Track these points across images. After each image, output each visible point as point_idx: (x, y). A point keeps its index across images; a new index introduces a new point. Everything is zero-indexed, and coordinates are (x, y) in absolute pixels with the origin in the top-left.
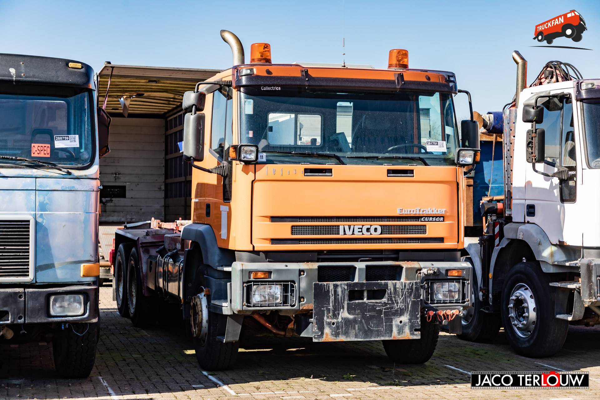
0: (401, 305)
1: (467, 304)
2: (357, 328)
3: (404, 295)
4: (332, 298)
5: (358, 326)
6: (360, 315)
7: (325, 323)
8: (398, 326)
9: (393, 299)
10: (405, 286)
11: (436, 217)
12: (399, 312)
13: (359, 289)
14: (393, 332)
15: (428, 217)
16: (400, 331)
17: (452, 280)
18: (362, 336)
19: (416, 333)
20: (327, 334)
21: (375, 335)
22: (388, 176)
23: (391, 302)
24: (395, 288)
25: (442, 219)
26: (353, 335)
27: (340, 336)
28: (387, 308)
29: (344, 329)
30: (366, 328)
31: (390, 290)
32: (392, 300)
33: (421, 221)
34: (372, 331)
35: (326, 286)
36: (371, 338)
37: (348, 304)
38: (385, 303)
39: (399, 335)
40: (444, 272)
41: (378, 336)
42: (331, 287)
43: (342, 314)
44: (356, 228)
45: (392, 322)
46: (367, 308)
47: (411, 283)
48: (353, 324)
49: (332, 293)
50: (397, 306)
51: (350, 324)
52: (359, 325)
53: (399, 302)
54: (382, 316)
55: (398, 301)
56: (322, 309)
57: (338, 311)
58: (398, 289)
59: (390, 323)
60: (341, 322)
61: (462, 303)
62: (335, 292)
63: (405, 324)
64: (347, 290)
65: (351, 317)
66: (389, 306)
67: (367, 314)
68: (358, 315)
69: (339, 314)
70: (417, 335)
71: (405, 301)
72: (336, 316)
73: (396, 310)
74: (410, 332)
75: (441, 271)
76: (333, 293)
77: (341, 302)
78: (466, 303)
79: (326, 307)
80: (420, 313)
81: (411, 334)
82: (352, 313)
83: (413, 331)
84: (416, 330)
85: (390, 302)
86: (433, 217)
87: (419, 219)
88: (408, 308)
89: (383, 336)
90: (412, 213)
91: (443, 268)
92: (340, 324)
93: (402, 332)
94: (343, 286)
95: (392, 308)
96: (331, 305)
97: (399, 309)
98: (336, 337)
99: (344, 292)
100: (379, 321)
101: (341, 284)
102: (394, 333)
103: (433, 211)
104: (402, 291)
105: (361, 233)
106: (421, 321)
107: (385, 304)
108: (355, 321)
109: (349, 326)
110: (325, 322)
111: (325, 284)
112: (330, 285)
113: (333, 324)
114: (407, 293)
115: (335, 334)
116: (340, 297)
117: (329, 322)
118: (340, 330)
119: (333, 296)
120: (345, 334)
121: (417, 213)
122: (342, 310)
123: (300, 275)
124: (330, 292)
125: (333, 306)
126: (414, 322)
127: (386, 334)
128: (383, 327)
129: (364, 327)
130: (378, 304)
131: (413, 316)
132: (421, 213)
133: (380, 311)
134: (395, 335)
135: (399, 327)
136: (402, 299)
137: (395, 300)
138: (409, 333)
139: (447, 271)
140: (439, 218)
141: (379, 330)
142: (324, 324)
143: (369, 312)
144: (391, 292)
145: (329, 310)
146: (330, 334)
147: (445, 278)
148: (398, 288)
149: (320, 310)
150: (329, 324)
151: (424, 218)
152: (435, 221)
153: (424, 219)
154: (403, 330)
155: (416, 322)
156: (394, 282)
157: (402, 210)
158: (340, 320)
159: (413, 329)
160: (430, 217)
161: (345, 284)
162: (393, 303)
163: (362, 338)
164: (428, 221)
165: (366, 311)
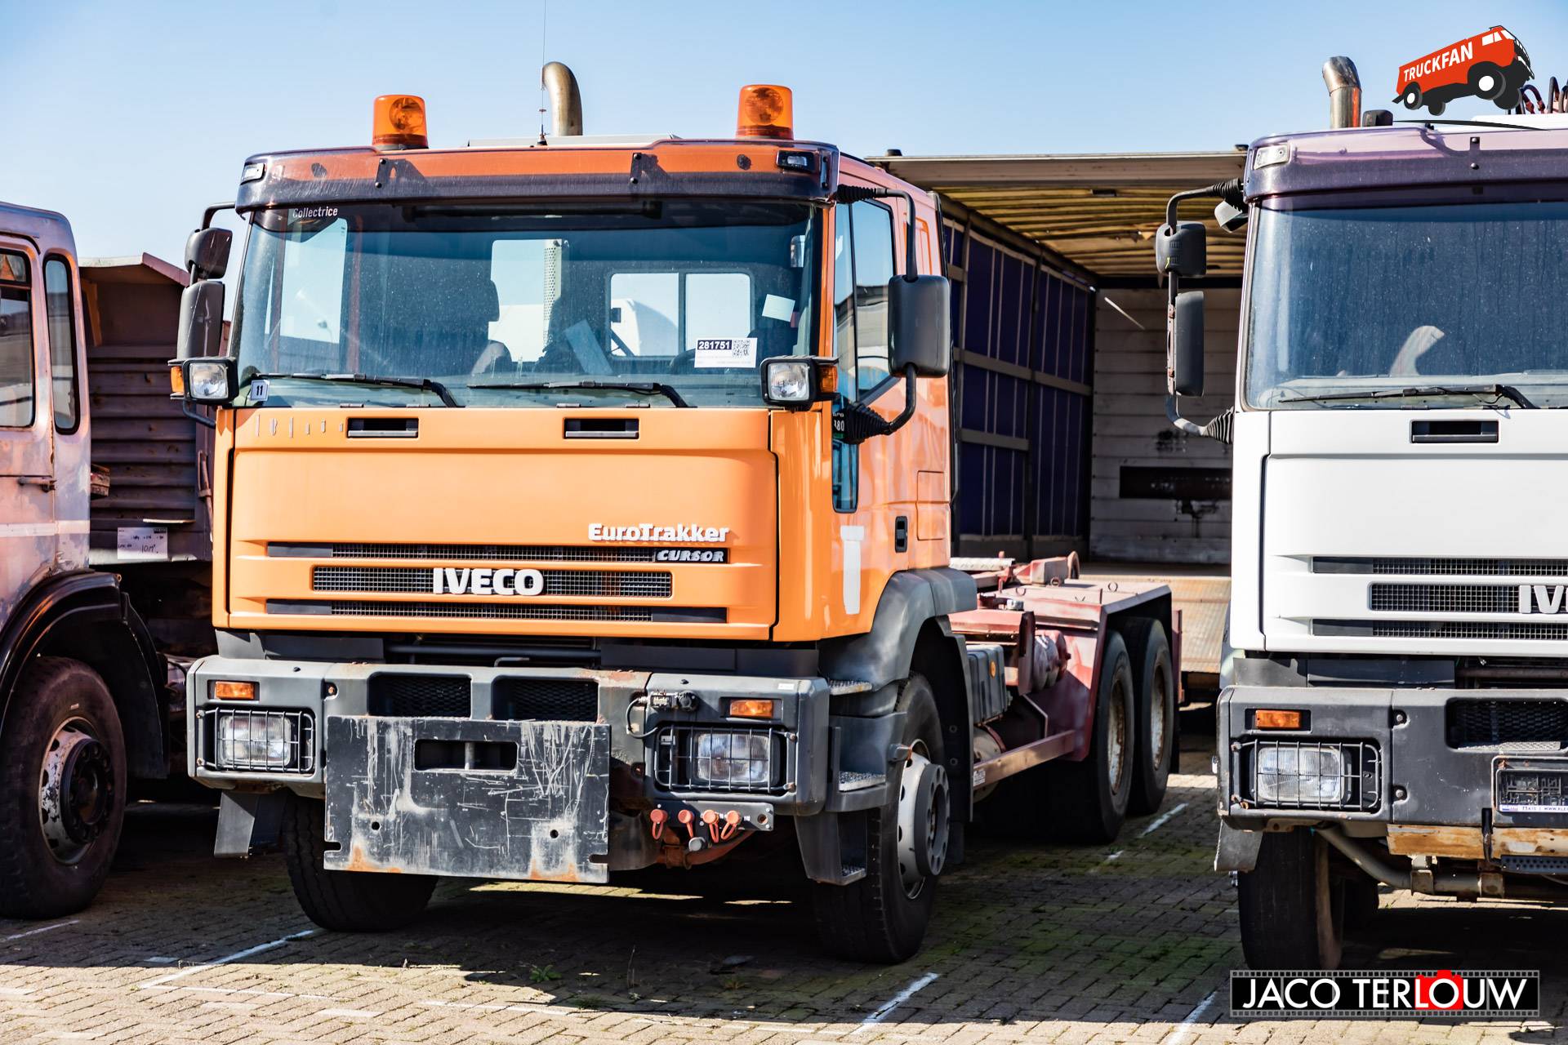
0: (555, 788)
1: (788, 797)
2: (435, 842)
3: (563, 762)
4: (373, 759)
5: (439, 837)
6: (444, 806)
7: (353, 824)
8: (546, 844)
9: (534, 770)
10: (567, 737)
11: (703, 550)
12: (550, 807)
13: (442, 738)
14: (532, 859)
15: (677, 549)
16: (552, 858)
17: (740, 728)
18: (448, 864)
19: (594, 866)
20: (358, 852)
21: (484, 864)
22: (565, 437)
23: (527, 778)
24: (540, 741)
25: (719, 556)
26: (425, 859)
27: (391, 859)
28: (518, 795)
29: (402, 841)
30: (460, 844)
31: (527, 744)
32: (530, 773)
33: (657, 561)
34: (475, 853)
35: (359, 724)
36: (471, 870)
37: (413, 775)
38: (511, 778)
39: (548, 869)
40: (714, 704)
41: (491, 867)
42: (372, 730)
43: (399, 801)
44: (476, 574)
45: (528, 831)
46: (462, 790)
47: (584, 728)
48: (426, 829)
49: (372, 744)
50: (545, 789)
51: (417, 831)
52: (442, 834)
53: (550, 780)
54: (502, 813)
55: (548, 776)
56: (348, 785)
57: (389, 793)
58: (549, 744)
59: (523, 833)
60: (395, 822)
61: (773, 793)
62: (382, 742)
63: (565, 841)
64: (413, 739)
65: (421, 811)
66: (522, 788)
67: (463, 805)
68: (438, 806)
69: (389, 801)
70: (596, 871)
71: (565, 777)
72: (382, 807)
73: (540, 801)
74: (579, 862)
75: (706, 701)
76: (376, 745)
77: (397, 769)
78: (788, 794)
79: (359, 780)
80: (606, 814)
81: (581, 868)
82: (424, 800)
83: (586, 862)
84: (596, 859)
85: (525, 778)
86: (692, 550)
87: (651, 555)
88: (574, 796)
89: (504, 868)
90: (628, 537)
91: (711, 694)
92: (392, 827)
93: (557, 861)
94: (402, 728)
95: (531, 794)
96: (370, 775)
97: (549, 799)
98: (381, 860)
99: (405, 745)
100: (494, 826)
101: (397, 723)
102: (535, 862)
103: (689, 533)
104: (558, 750)
105: (489, 589)
106: (610, 834)
107: (512, 783)
108: (430, 821)
109: (416, 836)
110: (353, 820)
111: (357, 722)
112: (369, 724)
113: (376, 826)
114: (571, 756)
115: (379, 854)
116: (393, 756)
117: (363, 821)
118: (393, 844)
119: (376, 754)
120: (406, 853)
121: (643, 538)
122: (397, 791)
123: (324, 694)
124: (369, 743)
125: (374, 780)
126: (589, 835)
127: (511, 863)
128: (504, 844)
129: (454, 841)
130: (492, 782)
131: (587, 818)
132: (655, 537)
133: (498, 800)
134: (538, 868)
135: (547, 847)
136: (559, 769)
137: (540, 774)
138: (575, 865)
139: (726, 701)
140: (710, 553)
141: (492, 850)
142: (350, 826)
143: (468, 800)
144: (527, 750)
145: (363, 790)
146: (367, 852)
147: (722, 720)
148: (547, 741)
149: (342, 788)
150: (364, 825)
151: (667, 552)
152: (699, 562)
153: (666, 555)
154: (558, 855)
155: (595, 836)
156: (538, 724)
157: (602, 529)
158: (391, 817)
159: (587, 855)
160: (683, 549)
161: (406, 724)
162: (534, 782)
163: (447, 870)
164: (678, 561)
165: (459, 797)
